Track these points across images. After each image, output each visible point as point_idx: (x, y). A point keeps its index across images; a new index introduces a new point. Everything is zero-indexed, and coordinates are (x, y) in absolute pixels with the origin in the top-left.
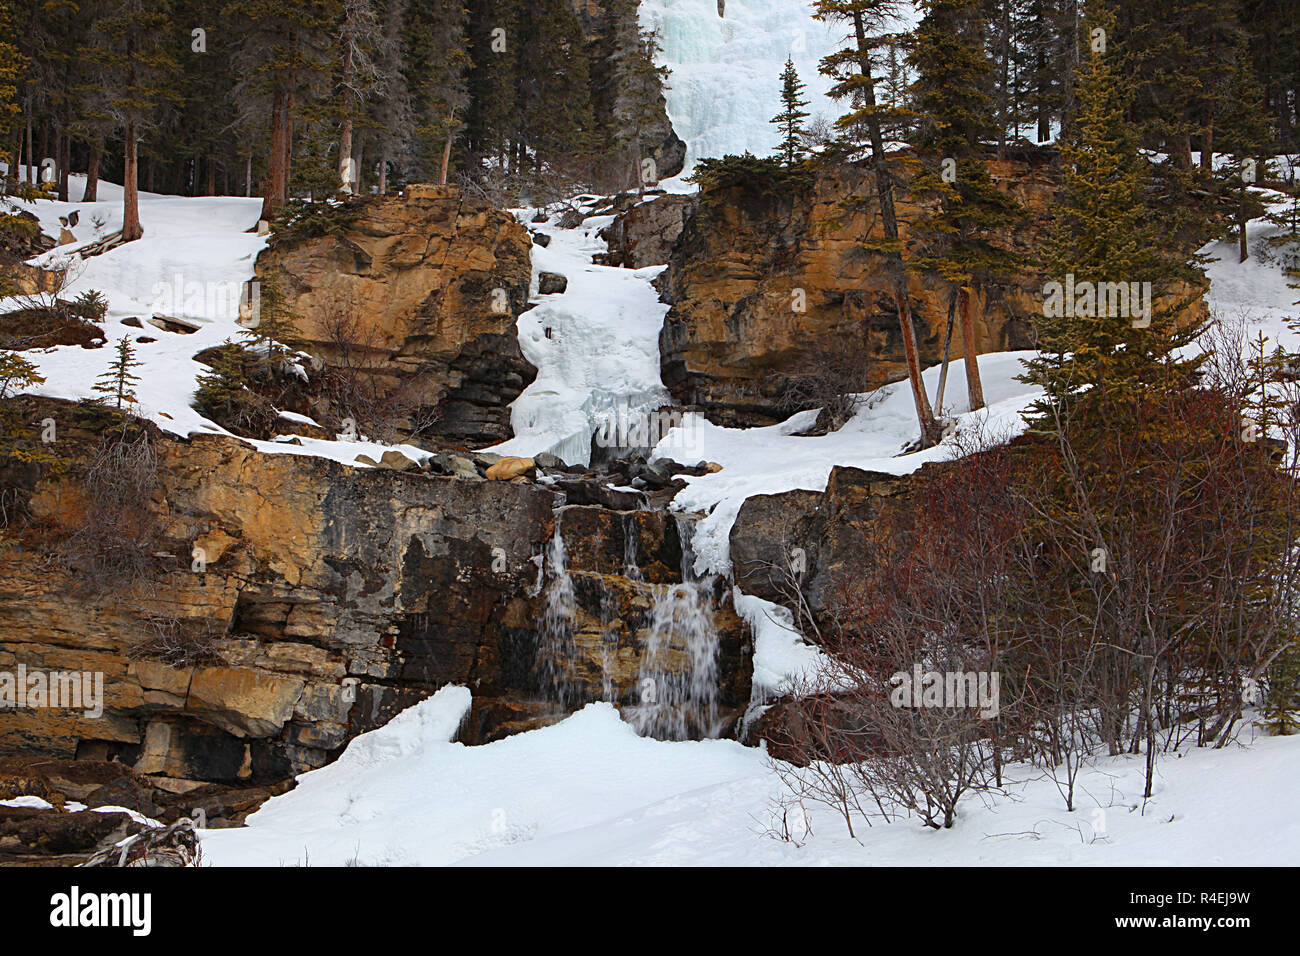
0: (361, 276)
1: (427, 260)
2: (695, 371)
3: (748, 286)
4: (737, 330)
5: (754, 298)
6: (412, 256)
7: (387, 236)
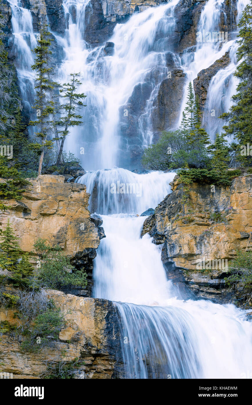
0: (26, 219)
1: (58, 212)
2: (180, 267)
3: (205, 228)
4: (201, 248)
5: (208, 234)
6: (51, 210)
7: (37, 200)
